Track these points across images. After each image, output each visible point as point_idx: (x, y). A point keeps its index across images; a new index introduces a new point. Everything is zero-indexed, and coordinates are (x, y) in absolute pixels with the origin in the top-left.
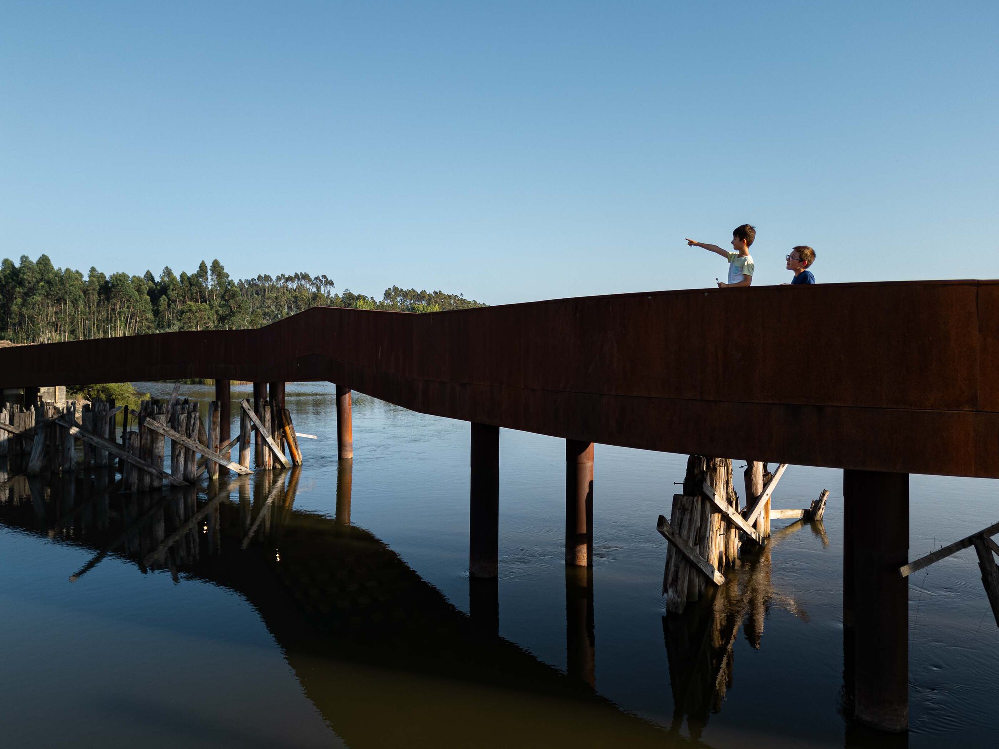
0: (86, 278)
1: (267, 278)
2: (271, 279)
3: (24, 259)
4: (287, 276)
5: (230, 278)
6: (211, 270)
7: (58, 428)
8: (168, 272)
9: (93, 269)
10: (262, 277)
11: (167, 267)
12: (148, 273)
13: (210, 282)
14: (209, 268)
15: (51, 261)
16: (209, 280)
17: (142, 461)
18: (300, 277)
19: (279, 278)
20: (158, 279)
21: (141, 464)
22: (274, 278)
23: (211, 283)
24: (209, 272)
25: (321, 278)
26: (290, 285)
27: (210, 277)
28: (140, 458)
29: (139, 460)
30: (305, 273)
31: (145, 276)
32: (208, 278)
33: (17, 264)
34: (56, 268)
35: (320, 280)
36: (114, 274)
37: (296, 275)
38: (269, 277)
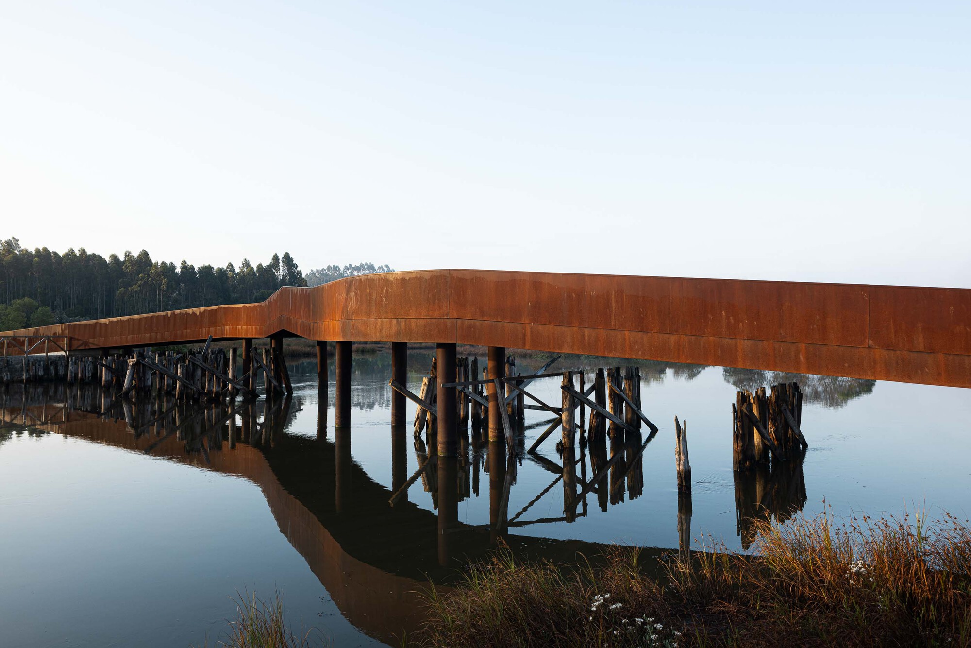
0: (178, 270)
1: (336, 268)
2: (339, 269)
3: (128, 255)
4: (353, 266)
5: (298, 269)
6: (282, 262)
7: (141, 366)
8: (247, 264)
9: (184, 262)
10: (331, 267)
11: (245, 259)
12: (230, 265)
13: (281, 272)
14: (281, 259)
15: (150, 255)
16: (281, 271)
17: (187, 382)
18: (365, 267)
19: (346, 268)
20: (237, 270)
21: (187, 383)
22: (342, 268)
23: (282, 274)
24: (281, 264)
25: (384, 268)
26: (356, 273)
27: (281, 268)
28: (186, 379)
29: (185, 380)
30: (370, 263)
31: (227, 267)
32: (280, 269)
33: (122, 258)
34: (154, 262)
35: (383, 269)
36: (201, 267)
37: (362, 265)
38: (337, 267)
